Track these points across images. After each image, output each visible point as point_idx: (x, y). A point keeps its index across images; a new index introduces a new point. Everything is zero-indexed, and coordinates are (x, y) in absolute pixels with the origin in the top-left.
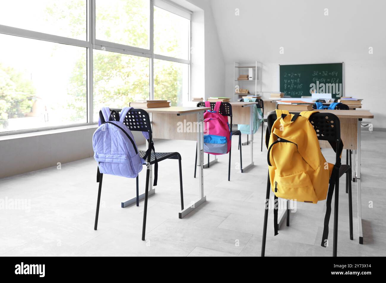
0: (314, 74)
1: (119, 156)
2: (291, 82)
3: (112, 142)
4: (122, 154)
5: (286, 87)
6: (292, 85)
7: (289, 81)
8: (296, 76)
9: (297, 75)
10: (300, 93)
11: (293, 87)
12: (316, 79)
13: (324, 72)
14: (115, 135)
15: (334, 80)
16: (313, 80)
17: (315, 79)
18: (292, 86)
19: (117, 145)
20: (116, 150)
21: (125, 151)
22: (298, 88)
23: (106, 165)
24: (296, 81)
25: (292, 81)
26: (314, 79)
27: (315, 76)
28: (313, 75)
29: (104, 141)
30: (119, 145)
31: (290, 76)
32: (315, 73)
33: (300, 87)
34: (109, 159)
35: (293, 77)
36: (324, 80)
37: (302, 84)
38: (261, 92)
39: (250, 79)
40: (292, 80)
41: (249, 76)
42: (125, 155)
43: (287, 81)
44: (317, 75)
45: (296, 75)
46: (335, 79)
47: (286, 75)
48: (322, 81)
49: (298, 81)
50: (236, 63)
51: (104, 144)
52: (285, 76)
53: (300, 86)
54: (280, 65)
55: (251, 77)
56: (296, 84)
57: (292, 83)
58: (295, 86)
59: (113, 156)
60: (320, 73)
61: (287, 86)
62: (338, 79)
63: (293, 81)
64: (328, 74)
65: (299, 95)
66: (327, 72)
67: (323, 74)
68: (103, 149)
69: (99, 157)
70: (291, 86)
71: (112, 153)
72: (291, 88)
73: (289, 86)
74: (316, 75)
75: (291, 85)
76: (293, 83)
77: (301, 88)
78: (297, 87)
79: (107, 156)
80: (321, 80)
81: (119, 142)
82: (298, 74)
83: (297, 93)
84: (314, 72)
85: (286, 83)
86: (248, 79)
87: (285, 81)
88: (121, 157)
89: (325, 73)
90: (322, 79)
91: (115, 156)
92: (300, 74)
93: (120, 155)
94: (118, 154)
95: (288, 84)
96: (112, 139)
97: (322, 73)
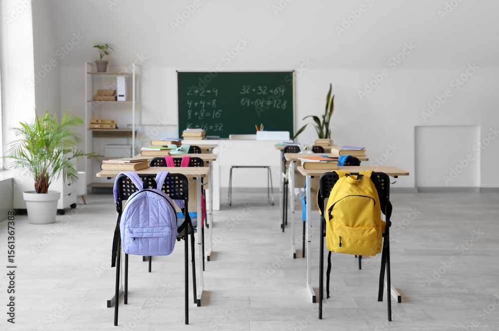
0: (243, 92)
1: (160, 228)
2: (200, 106)
3: (151, 213)
4: (163, 227)
5: (190, 114)
6: (203, 111)
7: (196, 104)
8: (209, 93)
9: (212, 91)
10: (218, 128)
11: (204, 114)
12: (247, 100)
13: (260, 88)
14: (156, 204)
15: (278, 104)
16: (242, 102)
17: (245, 100)
18: (202, 114)
19: (157, 216)
20: (157, 222)
21: (168, 222)
22: (213, 117)
23: (141, 241)
24: (209, 103)
25: (202, 104)
26: (242, 100)
27: (246, 96)
28: (241, 93)
29: (141, 213)
30: (160, 215)
31: (199, 94)
32: (244, 90)
33: (218, 115)
34: (148, 233)
35: (204, 95)
36: (260, 103)
37: (220, 111)
38: (140, 125)
39: (119, 99)
40: (201, 102)
41: (119, 93)
42: (167, 227)
43: (193, 105)
44: (249, 93)
45: (209, 91)
46: (280, 100)
47: (190, 91)
48: (258, 105)
49: (214, 103)
50: (88, 63)
51: (140, 217)
52: (188, 94)
53: (217, 113)
54: (179, 71)
55: (123, 96)
56: (209, 109)
57: (202, 108)
58: (208, 114)
59: (153, 230)
60: (254, 90)
61: (192, 114)
62: (285, 101)
63: (204, 103)
64: (268, 91)
65: (215, 130)
66: (265, 87)
67: (260, 91)
68: (139, 223)
69: (134, 232)
70: (200, 114)
71: (150, 226)
72: (201, 117)
73: (196, 114)
74: (247, 92)
75: (201, 112)
76: (204, 108)
77: (218, 117)
78: (212, 115)
79: (145, 230)
80: (256, 102)
81: (161, 213)
82: (214, 90)
83: (211, 127)
84: (244, 88)
85: (190, 107)
86: (116, 99)
87: (188, 103)
88: (163, 229)
89: (263, 89)
90: (258, 100)
91: (156, 229)
92: (217, 91)
93: (162, 228)
94: (159, 227)
95: (194, 109)
96: (150, 210)
97: (257, 90)
